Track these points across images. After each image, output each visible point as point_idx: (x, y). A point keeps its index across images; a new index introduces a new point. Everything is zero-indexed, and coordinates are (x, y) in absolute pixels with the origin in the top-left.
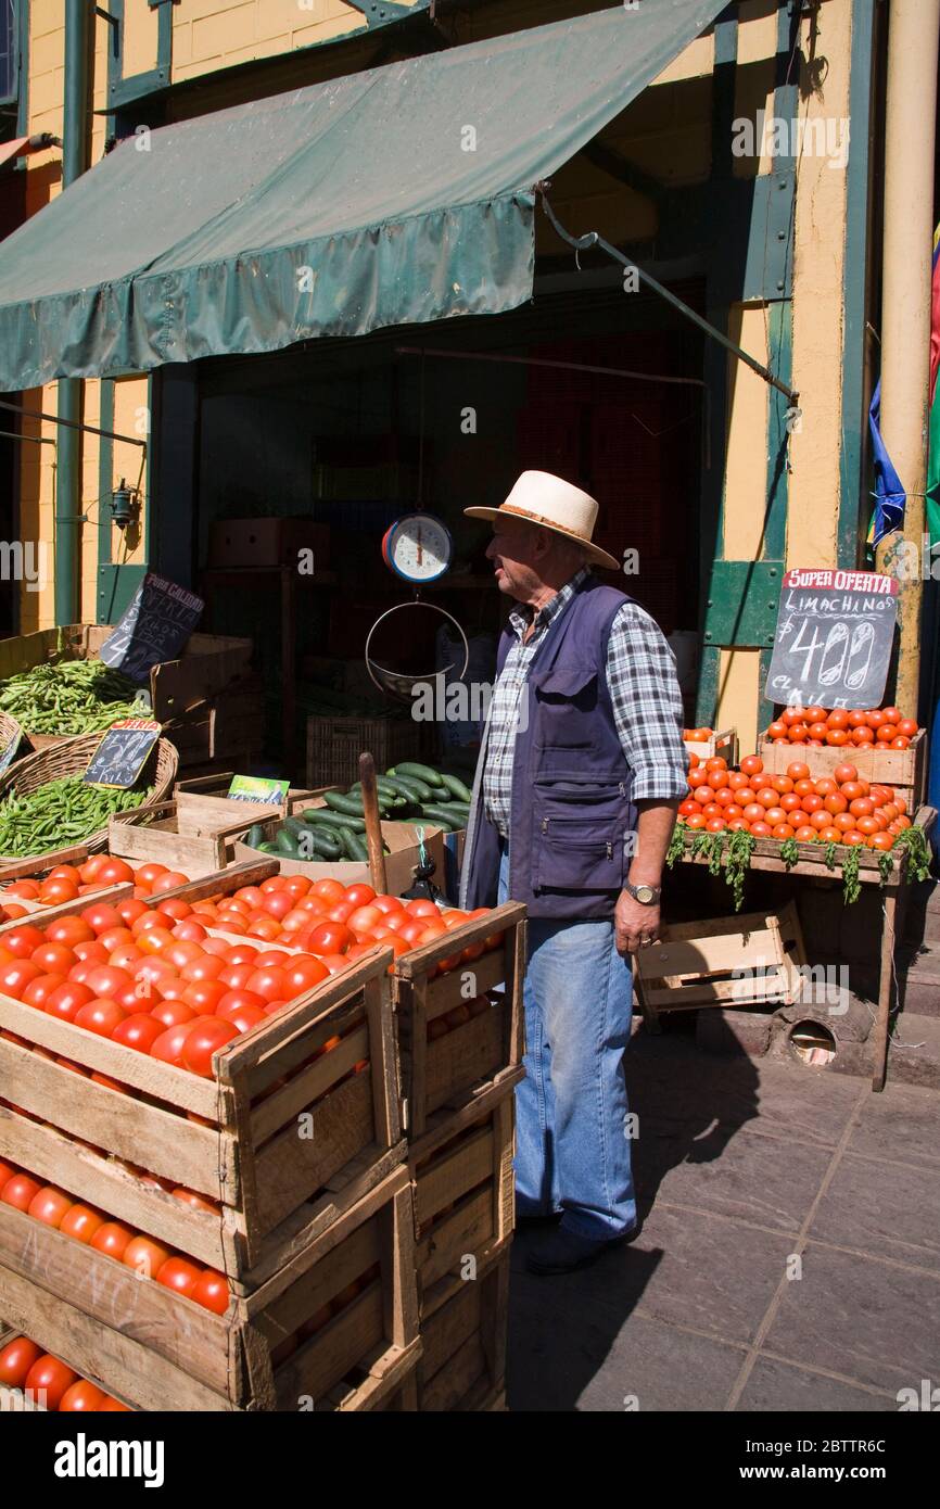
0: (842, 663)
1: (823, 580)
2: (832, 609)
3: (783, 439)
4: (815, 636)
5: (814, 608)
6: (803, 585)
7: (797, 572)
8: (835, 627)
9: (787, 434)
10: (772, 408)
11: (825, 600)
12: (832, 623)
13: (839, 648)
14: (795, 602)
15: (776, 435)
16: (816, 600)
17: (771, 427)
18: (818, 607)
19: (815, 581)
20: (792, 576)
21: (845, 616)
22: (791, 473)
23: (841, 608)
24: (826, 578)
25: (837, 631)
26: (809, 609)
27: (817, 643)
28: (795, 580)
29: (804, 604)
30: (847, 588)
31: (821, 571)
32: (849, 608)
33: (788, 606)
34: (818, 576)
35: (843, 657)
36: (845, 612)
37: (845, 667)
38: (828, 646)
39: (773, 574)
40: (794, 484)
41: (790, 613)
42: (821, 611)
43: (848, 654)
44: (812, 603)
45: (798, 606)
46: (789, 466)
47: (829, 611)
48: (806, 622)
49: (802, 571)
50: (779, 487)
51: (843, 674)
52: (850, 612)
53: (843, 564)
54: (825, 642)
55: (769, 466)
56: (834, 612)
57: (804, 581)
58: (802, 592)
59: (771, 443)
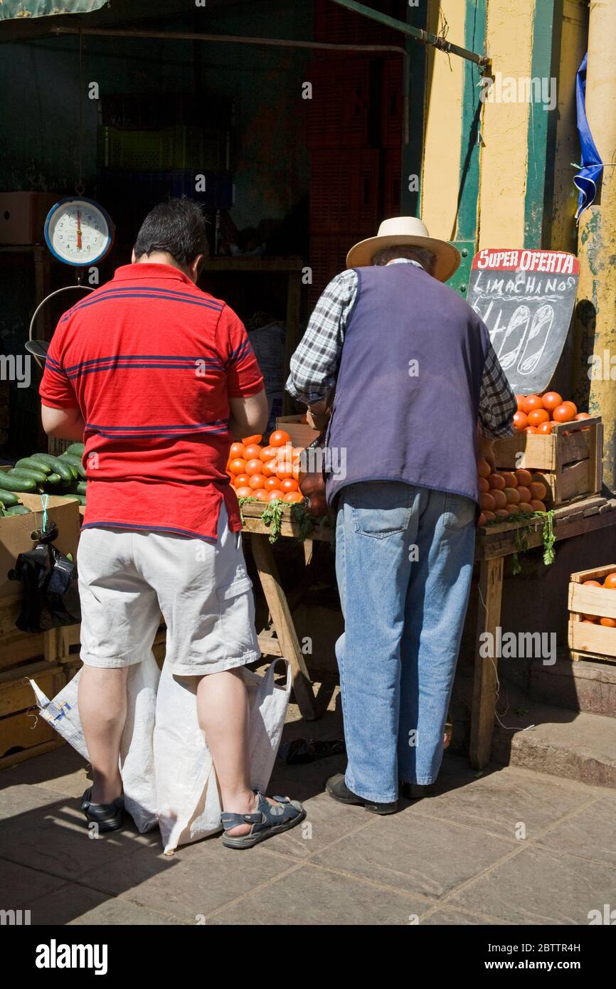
0: (519, 348)
1: (509, 261)
2: (517, 291)
3: (476, 108)
4: (499, 319)
5: (500, 290)
6: (491, 266)
7: (486, 252)
8: (517, 311)
9: (480, 104)
10: (467, 75)
11: (510, 282)
12: (515, 305)
13: (519, 331)
14: (483, 284)
15: (470, 104)
16: (502, 281)
17: (465, 96)
18: (503, 289)
19: (502, 262)
20: (482, 257)
21: (528, 298)
22: (484, 145)
23: (525, 290)
24: (512, 257)
25: (519, 314)
26: (495, 291)
27: (499, 327)
28: (483, 261)
29: (491, 286)
30: (532, 268)
31: (508, 250)
32: (532, 290)
33: (477, 289)
34: (505, 256)
35: (522, 340)
36: (528, 294)
37: (522, 352)
38: (510, 329)
39: (464, 255)
40: (487, 158)
41: (477, 296)
42: (506, 293)
43: (526, 337)
44: (498, 285)
45: (485, 288)
46: (481, 139)
47: (513, 294)
48: (492, 303)
49: (492, 251)
50: (472, 159)
51: (518, 358)
52: (533, 294)
53: (529, 244)
54: (507, 326)
55: (463, 138)
56: (518, 294)
57: (492, 262)
58: (489, 273)
59: (465, 113)
